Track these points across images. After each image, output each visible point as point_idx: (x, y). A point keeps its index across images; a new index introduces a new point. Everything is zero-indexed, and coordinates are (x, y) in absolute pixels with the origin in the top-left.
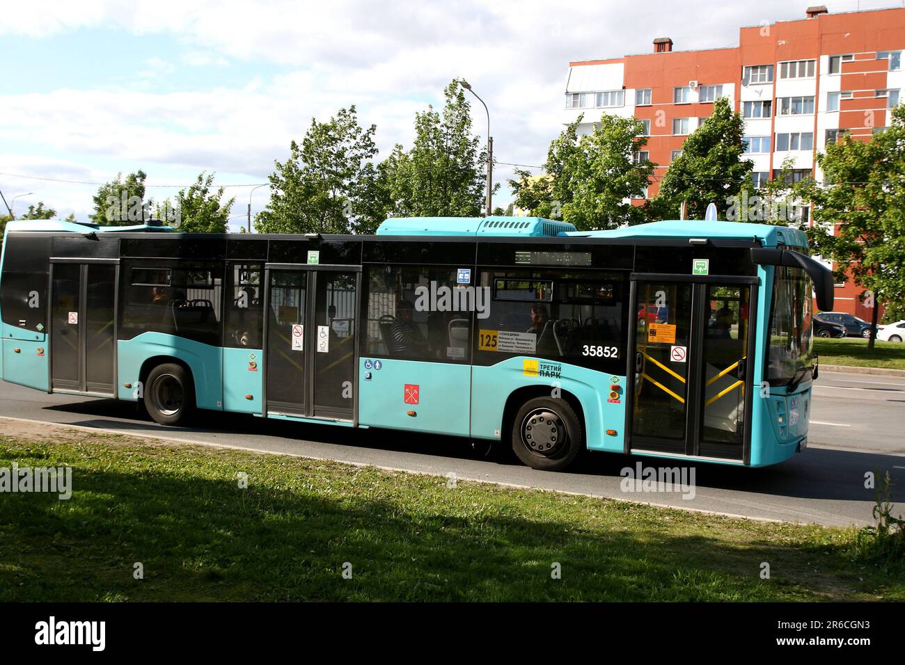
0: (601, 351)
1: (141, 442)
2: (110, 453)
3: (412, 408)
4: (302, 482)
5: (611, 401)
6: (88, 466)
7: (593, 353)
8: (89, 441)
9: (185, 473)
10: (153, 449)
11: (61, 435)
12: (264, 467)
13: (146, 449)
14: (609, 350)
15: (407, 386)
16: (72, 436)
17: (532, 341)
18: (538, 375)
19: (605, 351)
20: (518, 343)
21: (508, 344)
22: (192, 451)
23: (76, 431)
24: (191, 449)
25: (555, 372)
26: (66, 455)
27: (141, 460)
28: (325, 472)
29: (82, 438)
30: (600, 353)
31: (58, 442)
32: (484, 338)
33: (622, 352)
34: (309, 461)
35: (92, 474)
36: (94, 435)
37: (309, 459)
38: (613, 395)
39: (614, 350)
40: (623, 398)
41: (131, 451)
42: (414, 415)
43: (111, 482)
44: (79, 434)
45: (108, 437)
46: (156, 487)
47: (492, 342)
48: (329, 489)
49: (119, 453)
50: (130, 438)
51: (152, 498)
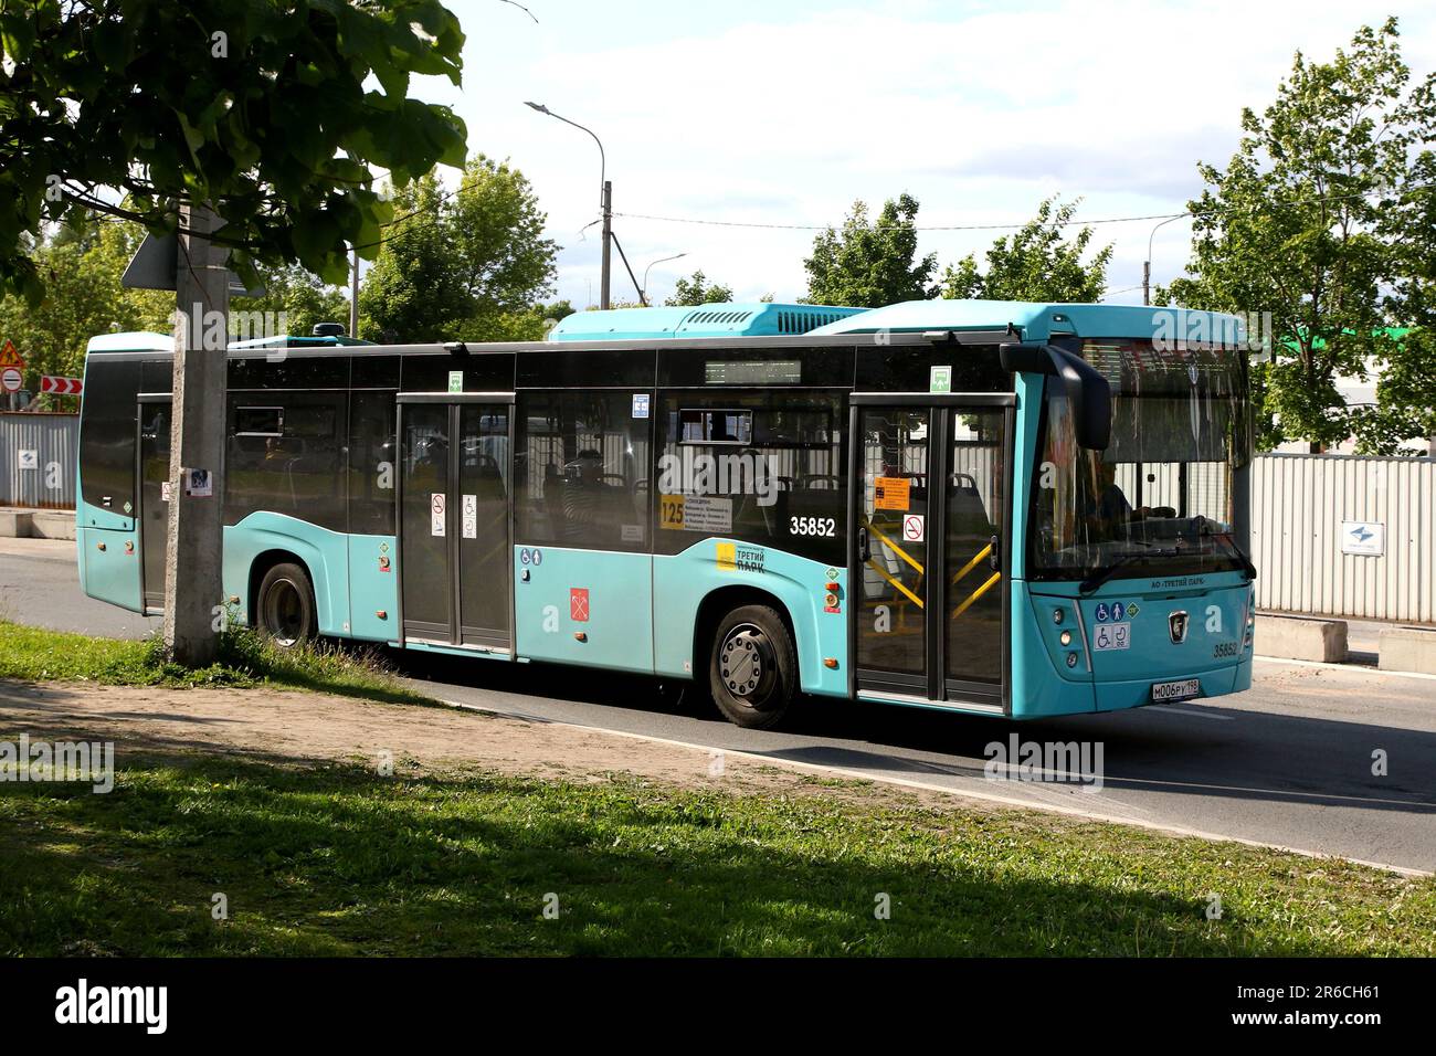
0: (813, 526)
1: (912, 798)
2: (845, 821)
3: (580, 628)
4: (1272, 907)
5: (829, 611)
6: (801, 848)
7: (803, 529)
8: (803, 794)
9: (1007, 873)
10: (936, 816)
11: (745, 777)
12: (1184, 867)
13: (922, 816)
14: (824, 523)
15: (574, 591)
16: (766, 780)
17: (726, 511)
18: (735, 569)
19: (820, 526)
20: (710, 516)
21: (696, 518)
22: (1021, 825)
23: (775, 771)
24: (1019, 818)
25: (757, 562)
26: (756, 822)
27: (910, 839)
28: (1325, 886)
29: (788, 786)
30: (812, 530)
31: (738, 792)
32: (668, 507)
33: (841, 526)
34: (1289, 859)
35: (809, 865)
36: (812, 781)
37: (1288, 854)
38: (830, 599)
39: (831, 523)
40: (844, 604)
41: (890, 819)
42: (583, 639)
43: (849, 886)
44: (782, 777)
45: (841, 785)
46: (945, 903)
47: (677, 516)
48: (1335, 927)
49: (865, 822)
50: (888, 791)
51: (932, 925)
